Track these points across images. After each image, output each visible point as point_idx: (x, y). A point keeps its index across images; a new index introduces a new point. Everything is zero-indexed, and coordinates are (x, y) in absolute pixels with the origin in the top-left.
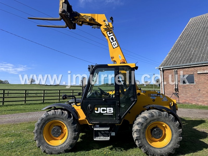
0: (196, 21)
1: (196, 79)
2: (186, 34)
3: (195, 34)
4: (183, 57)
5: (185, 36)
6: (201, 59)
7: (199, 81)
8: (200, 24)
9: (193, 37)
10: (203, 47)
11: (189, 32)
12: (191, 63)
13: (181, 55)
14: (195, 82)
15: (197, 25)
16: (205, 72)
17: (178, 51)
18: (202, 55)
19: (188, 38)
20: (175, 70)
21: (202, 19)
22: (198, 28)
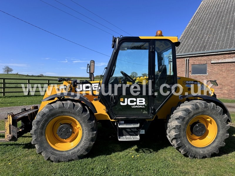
0: (209, 5)
1: (209, 69)
2: (198, 18)
3: (207, 19)
4: (196, 44)
5: (197, 20)
6: (216, 47)
7: (212, 71)
8: (213, 8)
9: (206, 22)
10: (218, 34)
11: (201, 16)
12: (206, 51)
13: (194, 41)
14: (208, 72)
15: (210, 8)
16: (220, 61)
17: (190, 37)
18: (216, 42)
19: (200, 22)
20: (187, 58)
21: (215, 2)
22: (211, 11)
